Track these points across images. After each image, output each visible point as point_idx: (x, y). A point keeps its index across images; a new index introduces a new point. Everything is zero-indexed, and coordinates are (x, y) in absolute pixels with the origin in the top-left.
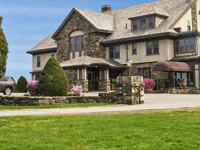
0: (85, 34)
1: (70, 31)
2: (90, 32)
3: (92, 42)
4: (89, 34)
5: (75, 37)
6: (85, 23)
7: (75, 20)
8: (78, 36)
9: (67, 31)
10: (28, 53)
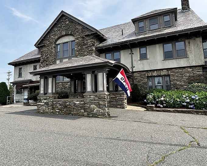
0: (77, 39)
1: (56, 37)
2: (83, 35)
3: (86, 46)
4: (83, 38)
5: (63, 43)
6: (77, 27)
7: (63, 24)
8: (67, 42)
9: (53, 37)
10: (9, 64)
